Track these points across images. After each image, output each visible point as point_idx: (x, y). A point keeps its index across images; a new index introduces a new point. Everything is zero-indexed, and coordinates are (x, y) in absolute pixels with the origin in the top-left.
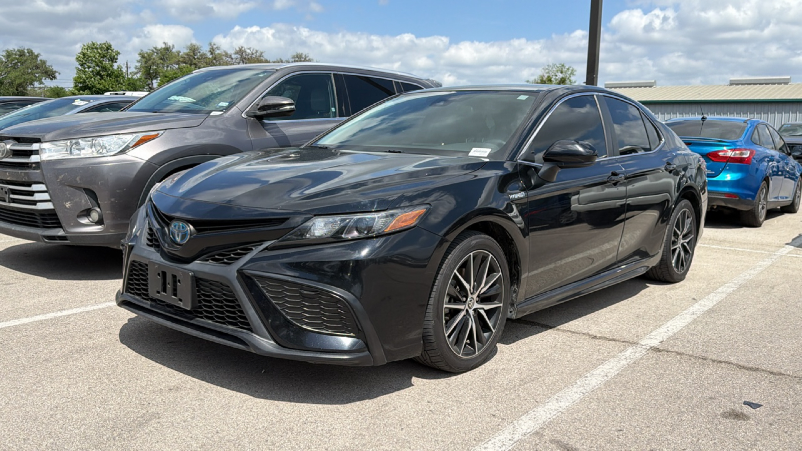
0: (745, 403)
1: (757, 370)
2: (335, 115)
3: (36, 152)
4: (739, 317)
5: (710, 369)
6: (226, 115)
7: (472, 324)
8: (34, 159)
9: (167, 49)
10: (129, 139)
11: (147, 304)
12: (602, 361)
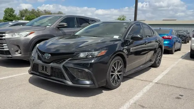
0: (180, 95)
1: (180, 87)
2: (76, 27)
3: (4, 36)
4: (173, 75)
5: (170, 87)
6: (50, 27)
7: (116, 78)
8: (3, 38)
9: (26, 10)
10: (28, 33)
11: (38, 74)
12: (145, 86)
